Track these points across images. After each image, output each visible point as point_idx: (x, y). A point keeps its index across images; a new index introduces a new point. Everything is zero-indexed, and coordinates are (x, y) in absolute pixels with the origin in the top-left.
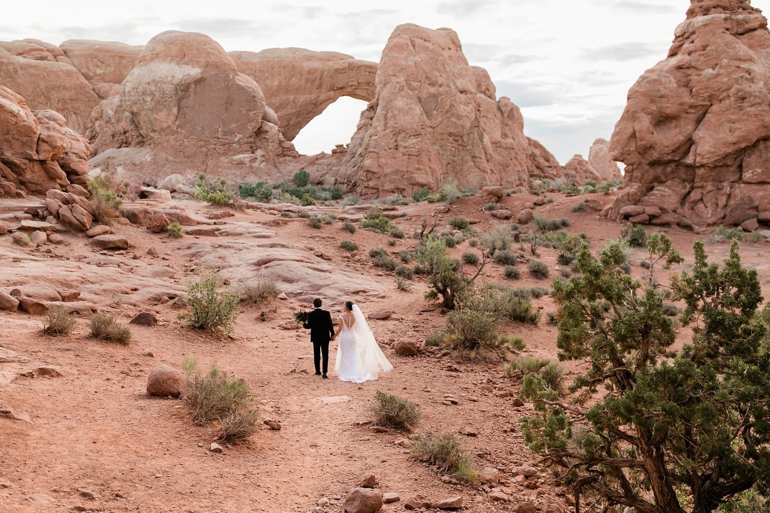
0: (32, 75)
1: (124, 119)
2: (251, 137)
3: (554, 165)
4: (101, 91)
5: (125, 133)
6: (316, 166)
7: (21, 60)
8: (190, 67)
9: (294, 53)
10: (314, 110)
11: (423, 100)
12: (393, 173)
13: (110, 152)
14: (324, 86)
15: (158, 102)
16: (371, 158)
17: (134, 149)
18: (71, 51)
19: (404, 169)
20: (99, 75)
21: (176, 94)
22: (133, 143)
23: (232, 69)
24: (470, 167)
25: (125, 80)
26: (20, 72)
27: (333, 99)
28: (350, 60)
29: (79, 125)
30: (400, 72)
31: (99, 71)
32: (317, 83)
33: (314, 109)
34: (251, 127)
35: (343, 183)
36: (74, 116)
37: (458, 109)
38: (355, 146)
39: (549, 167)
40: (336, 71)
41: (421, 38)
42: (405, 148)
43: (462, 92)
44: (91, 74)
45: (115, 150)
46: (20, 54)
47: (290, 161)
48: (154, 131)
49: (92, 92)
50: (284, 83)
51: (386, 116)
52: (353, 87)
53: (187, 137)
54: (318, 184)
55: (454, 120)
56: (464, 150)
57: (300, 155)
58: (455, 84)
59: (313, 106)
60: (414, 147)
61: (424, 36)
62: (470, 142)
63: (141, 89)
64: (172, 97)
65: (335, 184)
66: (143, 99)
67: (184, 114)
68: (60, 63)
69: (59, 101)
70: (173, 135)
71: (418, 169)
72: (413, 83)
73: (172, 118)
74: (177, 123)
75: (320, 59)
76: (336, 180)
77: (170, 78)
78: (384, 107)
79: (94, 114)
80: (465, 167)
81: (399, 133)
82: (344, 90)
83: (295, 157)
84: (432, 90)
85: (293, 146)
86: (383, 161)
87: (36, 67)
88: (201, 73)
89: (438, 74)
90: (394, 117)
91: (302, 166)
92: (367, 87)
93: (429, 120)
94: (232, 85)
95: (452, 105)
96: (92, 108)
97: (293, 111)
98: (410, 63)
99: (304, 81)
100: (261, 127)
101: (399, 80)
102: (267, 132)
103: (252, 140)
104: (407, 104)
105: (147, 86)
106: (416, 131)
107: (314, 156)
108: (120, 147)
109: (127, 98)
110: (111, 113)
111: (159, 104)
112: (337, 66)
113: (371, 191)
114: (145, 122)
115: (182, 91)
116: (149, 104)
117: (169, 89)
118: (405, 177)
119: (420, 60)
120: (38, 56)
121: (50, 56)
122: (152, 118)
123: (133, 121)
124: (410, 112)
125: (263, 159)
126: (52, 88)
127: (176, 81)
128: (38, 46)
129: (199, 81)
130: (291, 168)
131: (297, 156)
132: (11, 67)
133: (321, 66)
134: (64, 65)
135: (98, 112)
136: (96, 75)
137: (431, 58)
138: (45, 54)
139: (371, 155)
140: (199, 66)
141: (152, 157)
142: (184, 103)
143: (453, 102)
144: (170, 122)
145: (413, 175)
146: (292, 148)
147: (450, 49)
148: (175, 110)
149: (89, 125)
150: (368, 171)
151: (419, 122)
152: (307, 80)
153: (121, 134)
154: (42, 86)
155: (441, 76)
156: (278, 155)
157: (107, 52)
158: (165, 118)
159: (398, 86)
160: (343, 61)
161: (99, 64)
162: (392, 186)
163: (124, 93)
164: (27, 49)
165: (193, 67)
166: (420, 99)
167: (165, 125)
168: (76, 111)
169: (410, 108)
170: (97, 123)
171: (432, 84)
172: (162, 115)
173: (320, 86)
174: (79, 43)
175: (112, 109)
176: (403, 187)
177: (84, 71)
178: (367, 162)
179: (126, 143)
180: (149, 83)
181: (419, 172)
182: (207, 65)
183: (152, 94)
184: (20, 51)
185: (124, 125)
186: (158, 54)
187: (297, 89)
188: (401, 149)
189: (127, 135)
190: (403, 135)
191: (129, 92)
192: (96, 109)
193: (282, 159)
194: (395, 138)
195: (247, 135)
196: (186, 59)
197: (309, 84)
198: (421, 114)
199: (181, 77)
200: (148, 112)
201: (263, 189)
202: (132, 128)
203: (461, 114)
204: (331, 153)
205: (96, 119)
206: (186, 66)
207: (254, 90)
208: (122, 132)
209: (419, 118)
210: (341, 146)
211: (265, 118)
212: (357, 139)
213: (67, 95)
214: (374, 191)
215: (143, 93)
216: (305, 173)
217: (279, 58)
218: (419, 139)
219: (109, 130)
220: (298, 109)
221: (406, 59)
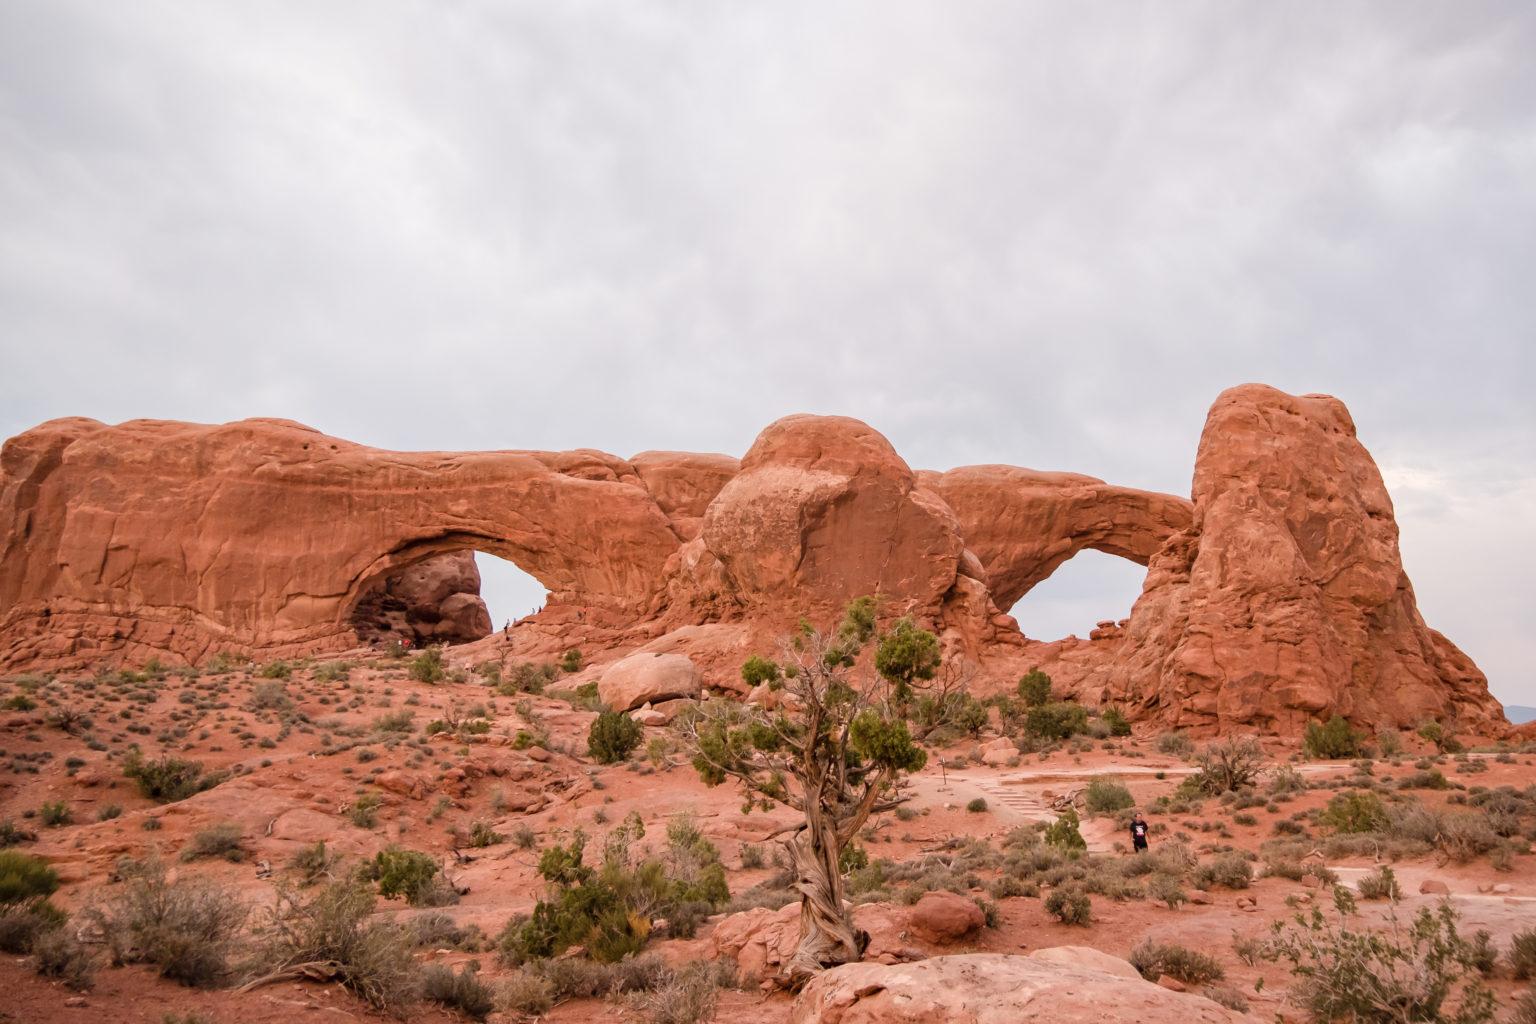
0: (578, 503)
1: (712, 573)
2: (935, 604)
3: (1474, 676)
4: (684, 530)
5: (713, 597)
6: (1061, 663)
7: (564, 478)
8: (828, 474)
9: (1005, 474)
10: (1038, 570)
11: (1298, 526)
12: (1247, 680)
13: (683, 631)
14: (1056, 529)
15: (767, 536)
16: (1195, 645)
17: (724, 626)
18: (646, 466)
19: (1271, 672)
20: (685, 505)
21: (800, 522)
22: (724, 616)
23: (904, 477)
24: (1398, 672)
25: (716, 499)
26: (560, 498)
27: (1069, 553)
28: (1099, 486)
29: (643, 584)
30: (1246, 469)
31: (685, 499)
32: (1043, 524)
33: (1039, 567)
34: (936, 585)
35: (1124, 700)
36: (636, 571)
37: (1369, 546)
38: (1144, 624)
39: (1466, 680)
40: (1077, 502)
41: (1281, 407)
42: (1269, 625)
43: (1371, 514)
44: (673, 503)
45: (693, 627)
46: (564, 471)
47: (1011, 653)
48: (756, 590)
49: (669, 531)
50: (987, 521)
51: (1222, 557)
52: (1105, 532)
53: (815, 602)
54: (1066, 699)
55: (1363, 570)
56: (1378, 636)
57: (1029, 642)
58: (1358, 496)
59: (1036, 563)
60: (1288, 625)
61: (1285, 402)
62: (1388, 619)
63: (739, 513)
64: (792, 527)
65: (1104, 701)
66: (742, 532)
67: (813, 559)
68: (624, 484)
69: (614, 546)
70: (790, 598)
71: (1300, 673)
72: (1275, 491)
73: (790, 565)
74: (799, 575)
75: (1049, 484)
76: (1106, 692)
77: (791, 493)
78: (1216, 539)
79: (668, 568)
80: (1388, 673)
81: (1254, 592)
82: (1090, 537)
83: (1018, 645)
84: (1316, 506)
85: (1014, 622)
86: (1224, 651)
87: (584, 490)
88: (848, 484)
89: (1324, 476)
90: (1242, 558)
91: (1034, 663)
92: (1128, 533)
93: (1315, 568)
94: (903, 505)
95: (1356, 540)
96: (667, 557)
97: (1003, 569)
98: (1266, 452)
99: (1021, 520)
100: (955, 586)
101: (1245, 486)
102: (965, 594)
103: (936, 609)
104: (1266, 534)
105: (750, 508)
106: (1289, 589)
107: (1055, 644)
108: (702, 623)
109: (716, 529)
110: (692, 562)
111: (770, 539)
112: (1078, 496)
113: (1199, 720)
114: (743, 574)
115: (812, 516)
116: (752, 541)
117: (789, 511)
118: (1274, 689)
119: (1286, 447)
120: (593, 473)
121: (611, 473)
122: (754, 565)
123: (726, 577)
124: (1274, 551)
125: (957, 647)
126: (606, 524)
127: (801, 498)
128: (592, 459)
129: (843, 499)
130: (1012, 665)
131: (1022, 643)
132: (546, 491)
133: (1050, 495)
134: (629, 487)
135: (675, 564)
136: (680, 505)
137: (1308, 445)
138: (603, 470)
139: (1193, 639)
140: (844, 472)
141: (750, 639)
142: (814, 538)
143: (1359, 533)
144: (786, 573)
145: (1292, 686)
146: (1013, 626)
147: (1336, 430)
148: (797, 551)
149: (659, 586)
150: (1191, 674)
151: (1294, 571)
152: (1028, 518)
153: (706, 601)
154: (591, 521)
155: (1330, 479)
156: (986, 641)
157: (701, 467)
158: (777, 564)
159: (1244, 497)
160: (1087, 487)
161: (687, 487)
162: (1248, 710)
163: (711, 521)
164: (576, 462)
165: (834, 473)
166: (1291, 526)
167: (777, 579)
168: (642, 563)
169: (1273, 542)
170: (672, 583)
171: (1314, 495)
172: (772, 560)
173: (1048, 529)
174: (660, 454)
175: (694, 557)
176: (1271, 712)
177: (661, 498)
178: (1187, 654)
179: (713, 616)
180: (753, 503)
181: (1304, 679)
182: (859, 470)
183: (758, 521)
184: (564, 466)
185: (712, 583)
186: (773, 453)
187: (1010, 533)
188: (1260, 628)
189: (716, 601)
190: (1262, 597)
191: (719, 519)
192: (673, 557)
193: (993, 649)
194: (1245, 605)
195: (929, 601)
196: (823, 459)
197: (1030, 525)
198: (1297, 556)
199: (811, 490)
200: (748, 554)
201: (967, 708)
202: (724, 588)
203: (1376, 558)
204: (1088, 638)
205: (671, 576)
206: (823, 472)
207: (943, 516)
208: (708, 596)
209: (1294, 563)
210: (1110, 625)
211: (963, 569)
212: (1147, 609)
213: (628, 534)
214: (1207, 720)
215: (741, 520)
216: (1042, 675)
217: (980, 480)
218: (1297, 607)
219: (687, 593)
220: (1011, 567)
221: (1257, 443)
